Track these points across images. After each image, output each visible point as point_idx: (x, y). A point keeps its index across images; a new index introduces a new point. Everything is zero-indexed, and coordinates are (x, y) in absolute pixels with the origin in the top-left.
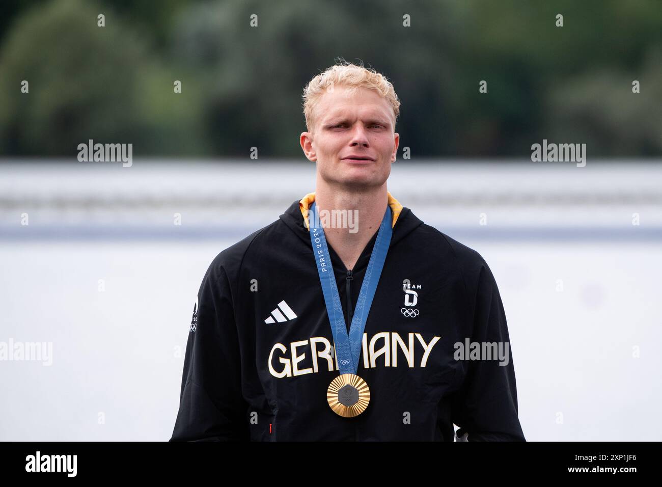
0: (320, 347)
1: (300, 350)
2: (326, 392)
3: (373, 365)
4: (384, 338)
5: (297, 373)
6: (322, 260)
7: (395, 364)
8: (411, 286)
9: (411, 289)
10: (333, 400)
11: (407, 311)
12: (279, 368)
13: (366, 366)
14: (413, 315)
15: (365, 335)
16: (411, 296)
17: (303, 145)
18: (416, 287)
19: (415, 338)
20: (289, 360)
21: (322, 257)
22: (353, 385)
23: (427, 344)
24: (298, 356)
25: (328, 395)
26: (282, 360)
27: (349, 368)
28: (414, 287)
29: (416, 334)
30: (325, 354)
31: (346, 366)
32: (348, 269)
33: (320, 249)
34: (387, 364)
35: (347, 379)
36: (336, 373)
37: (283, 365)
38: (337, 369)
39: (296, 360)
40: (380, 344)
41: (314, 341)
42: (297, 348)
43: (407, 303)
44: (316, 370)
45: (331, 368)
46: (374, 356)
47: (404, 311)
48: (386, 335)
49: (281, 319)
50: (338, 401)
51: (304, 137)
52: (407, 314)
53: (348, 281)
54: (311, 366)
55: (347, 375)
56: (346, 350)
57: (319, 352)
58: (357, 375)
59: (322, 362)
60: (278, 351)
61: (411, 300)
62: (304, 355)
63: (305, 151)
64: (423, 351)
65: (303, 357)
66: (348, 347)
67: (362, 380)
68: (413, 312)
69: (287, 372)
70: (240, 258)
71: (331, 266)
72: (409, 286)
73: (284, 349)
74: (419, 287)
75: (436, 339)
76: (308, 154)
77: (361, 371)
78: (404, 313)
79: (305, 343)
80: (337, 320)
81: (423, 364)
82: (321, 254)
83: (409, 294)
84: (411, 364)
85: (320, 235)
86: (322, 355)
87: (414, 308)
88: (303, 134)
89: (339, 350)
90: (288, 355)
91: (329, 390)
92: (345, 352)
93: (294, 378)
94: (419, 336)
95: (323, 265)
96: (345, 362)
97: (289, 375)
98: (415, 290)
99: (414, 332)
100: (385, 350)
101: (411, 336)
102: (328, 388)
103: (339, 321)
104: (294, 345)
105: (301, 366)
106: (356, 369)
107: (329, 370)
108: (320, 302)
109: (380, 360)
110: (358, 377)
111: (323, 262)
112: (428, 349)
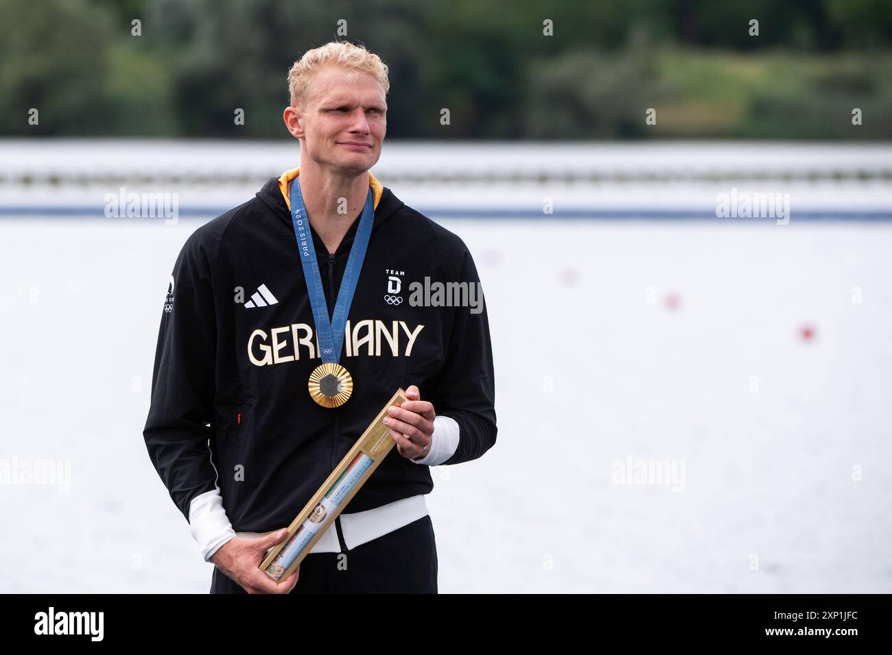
0: (302, 334)
1: (281, 337)
2: (308, 381)
3: (356, 354)
4: (367, 326)
5: (278, 360)
6: (304, 243)
7: (378, 353)
8: (395, 272)
9: (394, 275)
10: (314, 389)
11: (390, 299)
12: (260, 355)
13: (349, 354)
14: (396, 302)
15: (348, 322)
16: (395, 283)
17: (287, 119)
18: (399, 273)
19: (400, 326)
20: (270, 347)
21: (304, 241)
22: (335, 375)
23: (412, 332)
24: (279, 342)
25: (310, 384)
26: (263, 347)
27: (331, 357)
28: (397, 273)
29: (401, 322)
30: (306, 341)
31: (329, 355)
32: (330, 253)
33: (302, 231)
34: (371, 353)
35: (329, 368)
36: (318, 362)
37: (264, 353)
38: (319, 356)
39: (278, 347)
40: (363, 332)
41: (295, 327)
42: (278, 334)
43: (390, 290)
44: (297, 358)
45: (312, 356)
46: (358, 344)
47: (387, 298)
48: (369, 323)
49: (261, 304)
50: (319, 391)
51: (288, 113)
52: (390, 302)
53: (331, 265)
54: (293, 354)
55: (329, 364)
56: (329, 338)
57: (300, 339)
58: (340, 364)
59: (304, 349)
60: (258, 338)
61: (394, 287)
62: (285, 342)
63: (289, 127)
64: (408, 340)
65: (284, 344)
66: (330, 336)
67: (344, 370)
68: (397, 299)
69: (268, 360)
70: (219, 239)
71: (313, 250)
72: (392, 272)
73: (264, 336)
74: (402, 273)
75: (420, 328)
76: (292, 130)
77: (344, 361)
78: (388, 301)
79: (286, 329)
80: (319, 307)
81: (408, 353)
82: (303, 237)
83: (392, 281)
84: (395, 353)
85: (302, 217)
86: (304, 342)
87: (397, 295)
88: (288, 109)
89: (322, 339)
90: (269, 342)
91: (310, 379)
92: (328, 341)
93: (274, 366)
94: (403, 324)
95: (305, 249)
96: (328, 351)
97: (270, 363)
98: (399, 276)
99: (398, 320)
100: (369, 338)
101: (395, 324)
102: (309, 377)
103: (322, 308)
104: (275, 332)
105: (282, 353)
106: (339, 359)
107: (311, 358)
108: (302, 288)
109: (364, 348)
110: (341, 367)
111: (306, 246)
112: (412, 338)
